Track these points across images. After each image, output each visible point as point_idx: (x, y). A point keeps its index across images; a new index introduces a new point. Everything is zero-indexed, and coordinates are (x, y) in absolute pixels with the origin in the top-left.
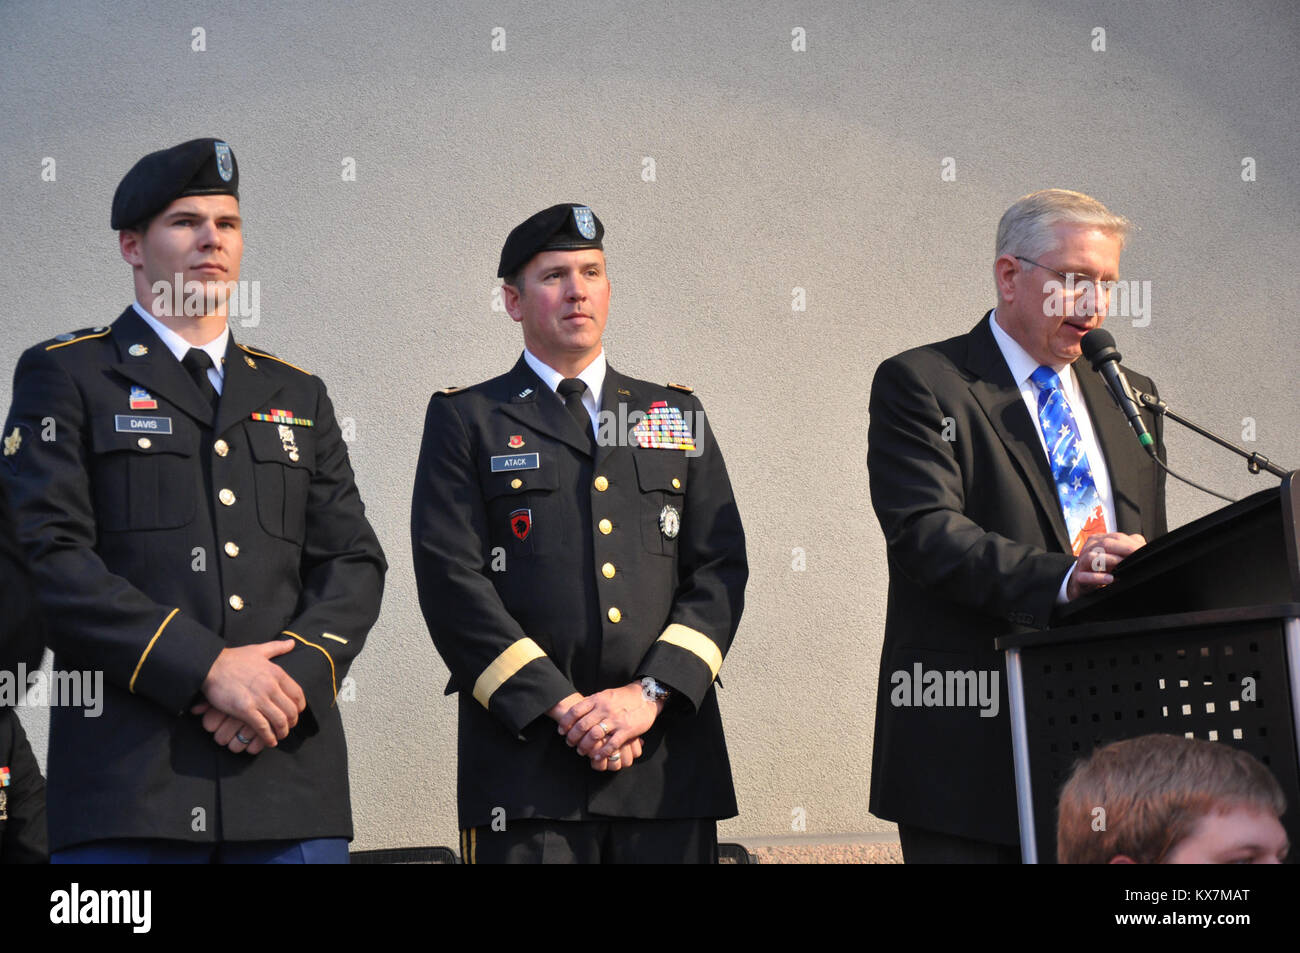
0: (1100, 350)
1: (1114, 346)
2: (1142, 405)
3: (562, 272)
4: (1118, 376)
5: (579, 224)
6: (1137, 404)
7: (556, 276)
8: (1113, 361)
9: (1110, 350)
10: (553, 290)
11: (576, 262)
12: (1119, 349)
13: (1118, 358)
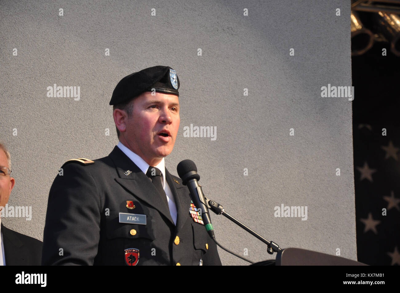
0: (188, 172)
1: (196, 171)
2: (209, 207)
3: (159, 105)
4: (196, 189)
5: (171, 79)
6: (206, 206)
7: (154, 107)
8: (195, 180)
9: (193, 173)
10: (153, 115)
11: (168, 101)
12: (199, 173)
13: (198, 178)
